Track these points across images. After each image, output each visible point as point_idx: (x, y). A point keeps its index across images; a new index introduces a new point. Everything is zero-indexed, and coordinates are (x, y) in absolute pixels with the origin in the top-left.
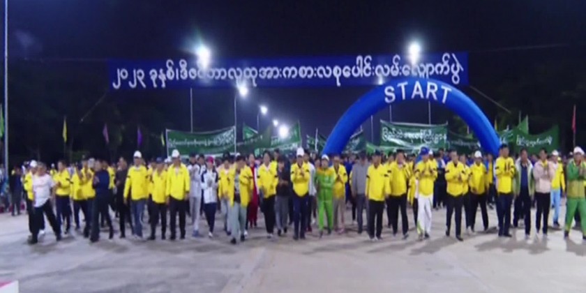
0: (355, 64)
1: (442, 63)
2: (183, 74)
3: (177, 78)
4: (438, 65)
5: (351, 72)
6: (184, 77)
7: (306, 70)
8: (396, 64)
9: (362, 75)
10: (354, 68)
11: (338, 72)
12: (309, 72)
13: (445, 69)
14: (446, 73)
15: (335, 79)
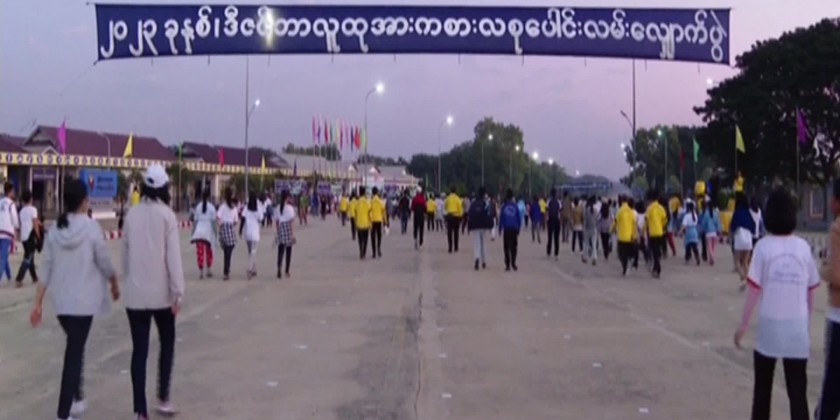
0: (546, 17)
1: (696, 25)
2: (229, 27)
3: (217, 33)
4: (690, 27)
5: (540, 28)
6: (231, 33)
7: (458, 23)
8: (620, 21)
9: (559, 35)
10: (545, 23)
11: (517, 27)
12: (463, 27)
13: (701, 34)
14: (702, 41)
15: (513, 38)
